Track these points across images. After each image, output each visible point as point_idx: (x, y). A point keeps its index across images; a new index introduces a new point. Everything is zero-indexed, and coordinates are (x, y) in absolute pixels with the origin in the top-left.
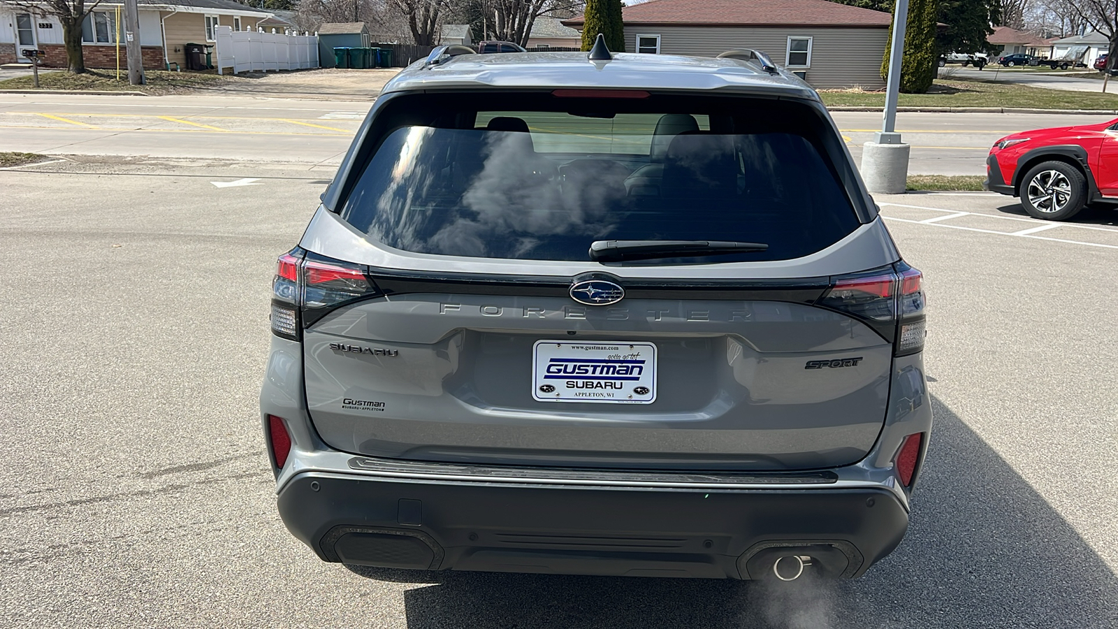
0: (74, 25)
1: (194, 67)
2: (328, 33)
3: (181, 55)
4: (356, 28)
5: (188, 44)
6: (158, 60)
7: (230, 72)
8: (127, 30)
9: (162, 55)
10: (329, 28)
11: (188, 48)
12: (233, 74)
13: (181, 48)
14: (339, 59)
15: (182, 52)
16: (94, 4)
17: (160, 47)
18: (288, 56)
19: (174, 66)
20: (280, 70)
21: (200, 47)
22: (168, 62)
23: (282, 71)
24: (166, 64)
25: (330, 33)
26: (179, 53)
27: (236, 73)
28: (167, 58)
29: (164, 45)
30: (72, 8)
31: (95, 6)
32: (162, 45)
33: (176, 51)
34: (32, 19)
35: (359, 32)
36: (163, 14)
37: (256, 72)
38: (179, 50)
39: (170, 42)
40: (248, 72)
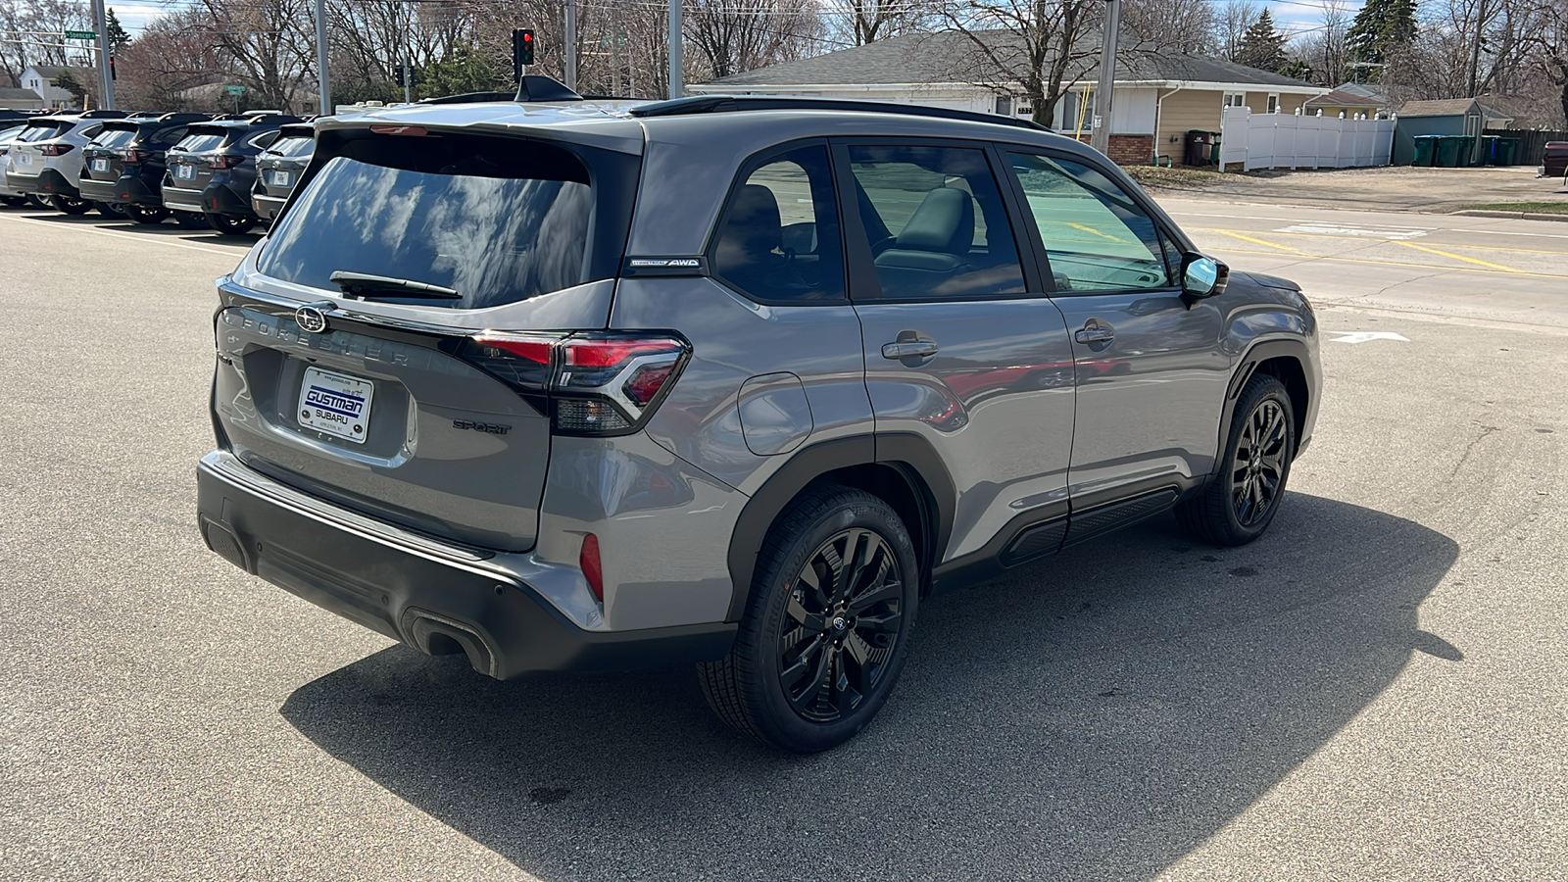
0: (1045, 109)
1: (1193, 162)
2: (1411, 115)
3: (1179, 145)
4: (1460, 106)
5: (1191, 132)
6: (1145, 153)
7: (1236, 168)
8: (1096, 114)
9: (1150, 145)
10: (1416, 108)
11: (1190, 137)
12: (1240, 172)
13: (1180, 137)
14: (1419, 153)
15: (1180, 141)
16: (1069, 82)
17: (1150, 136)
18: (1337, 148)
19: (1164, 160)
20: (1319, 168)
21: (1205, 135)
22: (1157, 155)
23: (1321, 169)
24: (1154, 157)
25: (1415, 115)
26: (1175, 143)
27: (1246, 170)
28: (1156, 150)
29: (1155, 133)
30: (1046, 88)
31: (1072, 85)
32: (1153, 133)
33: (1171, 141)
34: (1012, 105)
35: (1463, 112)
36: (1161, 92)
37: (1276, 169)
38: (1176, 140)
39: (1164, 129)
40: (1267, 168)
